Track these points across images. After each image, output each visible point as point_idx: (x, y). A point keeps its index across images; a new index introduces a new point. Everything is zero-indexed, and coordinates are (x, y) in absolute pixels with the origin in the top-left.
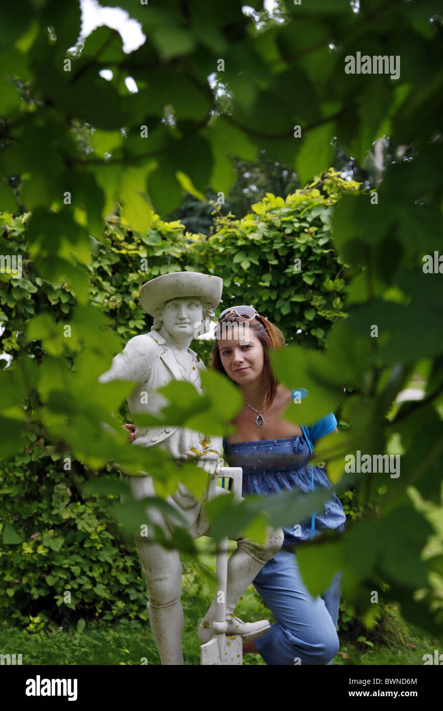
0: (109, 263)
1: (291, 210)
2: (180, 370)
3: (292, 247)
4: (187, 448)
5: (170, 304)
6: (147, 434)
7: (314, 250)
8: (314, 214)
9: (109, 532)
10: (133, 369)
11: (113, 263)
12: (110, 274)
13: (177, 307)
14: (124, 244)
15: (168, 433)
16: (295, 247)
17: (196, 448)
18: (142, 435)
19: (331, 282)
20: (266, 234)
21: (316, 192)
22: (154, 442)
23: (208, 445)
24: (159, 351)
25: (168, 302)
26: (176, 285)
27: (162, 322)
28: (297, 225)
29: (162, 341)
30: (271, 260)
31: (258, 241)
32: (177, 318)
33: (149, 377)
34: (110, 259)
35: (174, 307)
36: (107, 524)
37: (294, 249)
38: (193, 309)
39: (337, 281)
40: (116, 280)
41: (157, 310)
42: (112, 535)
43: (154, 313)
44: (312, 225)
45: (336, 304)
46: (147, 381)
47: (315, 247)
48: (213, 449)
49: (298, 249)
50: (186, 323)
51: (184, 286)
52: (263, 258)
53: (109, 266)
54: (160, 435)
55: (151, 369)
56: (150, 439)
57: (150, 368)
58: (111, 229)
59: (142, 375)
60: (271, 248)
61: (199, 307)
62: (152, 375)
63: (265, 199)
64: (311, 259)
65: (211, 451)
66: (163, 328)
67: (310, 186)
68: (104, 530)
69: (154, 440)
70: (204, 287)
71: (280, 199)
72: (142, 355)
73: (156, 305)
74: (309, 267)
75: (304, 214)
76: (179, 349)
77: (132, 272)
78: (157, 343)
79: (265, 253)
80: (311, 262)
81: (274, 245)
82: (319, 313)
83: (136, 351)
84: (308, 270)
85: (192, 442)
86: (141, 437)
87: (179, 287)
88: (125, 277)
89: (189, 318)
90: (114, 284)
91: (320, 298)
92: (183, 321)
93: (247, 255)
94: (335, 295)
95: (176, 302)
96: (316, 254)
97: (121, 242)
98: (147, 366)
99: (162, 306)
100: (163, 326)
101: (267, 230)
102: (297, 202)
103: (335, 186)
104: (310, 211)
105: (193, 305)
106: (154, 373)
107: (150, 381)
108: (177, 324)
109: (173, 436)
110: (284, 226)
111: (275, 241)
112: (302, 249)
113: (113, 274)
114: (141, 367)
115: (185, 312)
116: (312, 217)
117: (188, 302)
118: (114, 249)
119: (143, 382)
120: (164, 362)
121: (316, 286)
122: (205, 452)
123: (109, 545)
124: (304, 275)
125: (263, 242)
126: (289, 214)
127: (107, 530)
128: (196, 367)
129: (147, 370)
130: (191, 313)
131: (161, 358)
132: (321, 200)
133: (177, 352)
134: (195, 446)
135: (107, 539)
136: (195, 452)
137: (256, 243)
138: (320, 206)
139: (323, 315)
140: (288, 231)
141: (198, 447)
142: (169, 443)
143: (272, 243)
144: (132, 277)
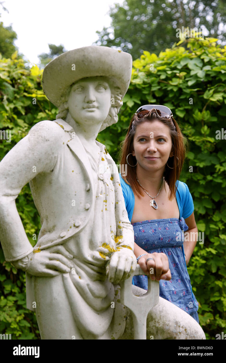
0: (22, 104)
1: (163, 62)
2: (89, 160)
3: (166, 89)
4: (99, 244)
5: (75, 86)
6: (54, 230)
7: (184, 90)
8: (183, 63)
9: (27, 320)
10: (37, 157)
11: (26, 105)
12: (24, 113)
13: (84, 90)
14: (34, 90)
15: (77, 227)
16: (169, 88)
17: (108, 243)
18: (49, 231)
19: (199, 113)
20: (146, 80)
21: (182, 49)
22: (62, 237)
23: (120, 240)
24: (65, 138)
25: (74, 84)
26: (83, 61)
27: (68, 110)
28: (169, 72)
29: (68, 127)
30: (150, 100)
31: (139, 85)
32: (84, 101)
33: (55, 166)
34: (23, 102)
35: (80, 89)
36: (25, 314)
37: (168, 91)
38: (102, 92)
39: (204, 112)
40: (28, 119)
41: (62, 96)
42: (29, 323)
43: (58, 101)
44: (181, 71)
45: (204, 130)
46: (52, 171)
47: (184, 88)
48: (125, 244)
49: (172, 91)
50: (94, 107)
51: (91, 62)
52: (144, 99)
53: (22, 107)
54: (68, 230)
55: (58, 157)
56: (58, 235)
57: (56, 155)
58: (23, 79)
59: (47, 164)
60: (150, 91)
61: (107, 90)
62: (59, 163)
63: (142, 56)
64: (182, 97)
65: (124, 246)
66: (69, 117)
67: (178, 44)
68: (22, 320)
69: (62, 235)
70: (114, 63)
71: (154, 55)
72: (46, 140)
73: (61, 89)
74: (180, 104)
75: (174, 64)
76: (87, 138)
77: (41, 111)
78: (63, 129)
79: (145, 95)
80: (182, 100)
81: (152, 88)
82: (190, 139)
83: (39, 136)
84: (179, 107)
85: (104, 237)
86: (48, 233)
87: (86, 64)
88: (35, 116)
89: (97, 101)
90: (27, 121)
91: (190, 127)
92: (91, 105)
93: (131, 97)
94: (203, 124)
95: (83, 84)
96: (186, 94)
97: (32, 89)
98: (53, 153)
99: (68, 91)
100: (69, 113)
101: (146, 77)
102: (168, 56)
103: (196, 43)
104: (179, 62)
105: (102, 88)
106: (61, 162)
107: (56, 171)
108: (84, 108)
109: (83, 231)
110: (159, 73)
111: (153, 85)
112: (175, 90)
113: (26, 114)
114: (45, 153)
115: (93, 94)
116: (181, 66)
117: (96, 83)
118: (26, 94)
119: (49, 171)
120: (71, 150)
121: (186, 119)
122: (117, 248)
123: (26, 331)
124: (177, 110)
125: (143, 86)
126: (162, 65)
127: (25, 318)
128: (105, 158)
129: (52, 157)
130: (98, 95)
131: (68, 145)
132: (187, 54)
133: (85, 141)
134: (107, 241)
135: (25, 327)
136: (107, 248)
137: (138, 87)
138: (186, 58)
139: (194, 140)
140: (163, 77)
141: (110, 242)
142: (79, 238)
143: (150, 86)
144: (40, 115)
